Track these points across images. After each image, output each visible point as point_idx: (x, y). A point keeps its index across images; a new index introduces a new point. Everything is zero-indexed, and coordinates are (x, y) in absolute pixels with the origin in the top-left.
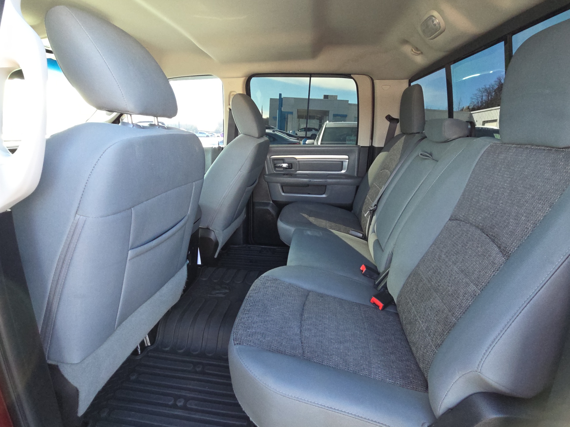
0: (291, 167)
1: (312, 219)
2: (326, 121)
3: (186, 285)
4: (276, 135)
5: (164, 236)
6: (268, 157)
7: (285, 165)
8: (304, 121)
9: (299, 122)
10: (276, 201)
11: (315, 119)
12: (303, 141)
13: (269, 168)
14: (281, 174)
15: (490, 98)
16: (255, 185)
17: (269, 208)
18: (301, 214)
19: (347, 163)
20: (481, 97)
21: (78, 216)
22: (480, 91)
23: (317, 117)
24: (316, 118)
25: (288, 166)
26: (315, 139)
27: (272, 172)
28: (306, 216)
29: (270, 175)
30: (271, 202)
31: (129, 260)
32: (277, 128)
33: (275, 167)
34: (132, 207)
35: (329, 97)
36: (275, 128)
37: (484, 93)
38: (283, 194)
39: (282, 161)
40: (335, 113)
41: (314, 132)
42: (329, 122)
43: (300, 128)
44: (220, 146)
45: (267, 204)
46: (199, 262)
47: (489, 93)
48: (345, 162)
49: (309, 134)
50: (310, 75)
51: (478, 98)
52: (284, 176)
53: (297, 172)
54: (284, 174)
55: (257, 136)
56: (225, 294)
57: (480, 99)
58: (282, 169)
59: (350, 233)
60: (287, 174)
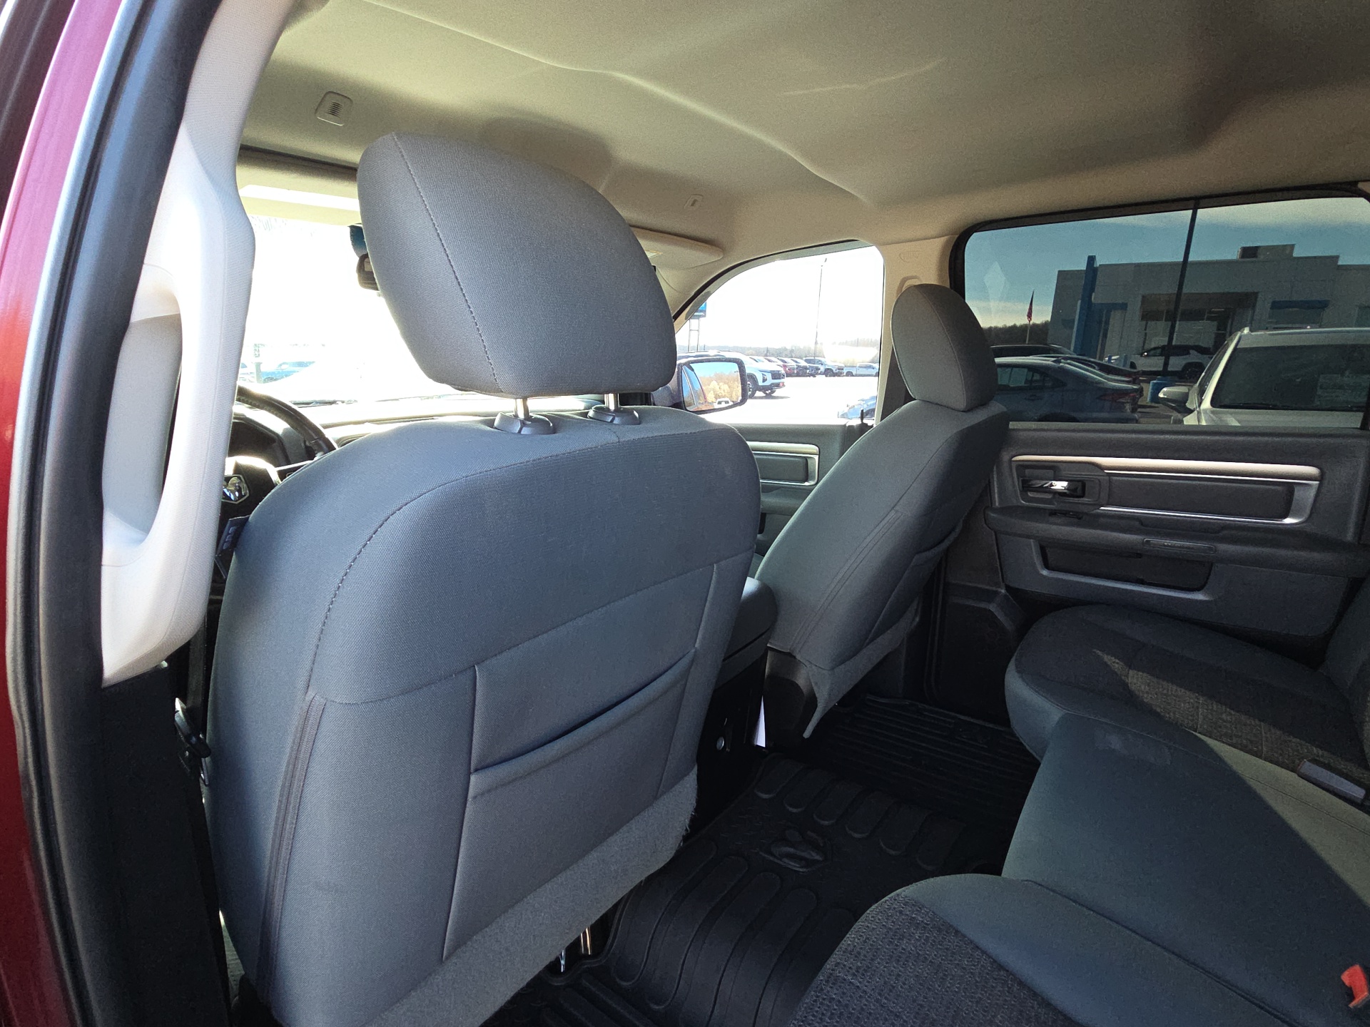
0: (1079, 492)
1: (1138, 681)
2: (1241, 328)
3: (690, 826)
4: (1063, 370)
5: (592, 725)
6: (1005, 457)
7: (1060, 485)
8: (1162, 326)
9: (1145, 330)
10: (1018, 590)
11: (1203, 320)
12: (1155, 384)
13: (1004, 490)
14: (1044, 509)
16: (946, 543)
17: (992, 607)
18: (1100, 653)
19: (1312, 493)
21: (311, 693)
23: (1210, 312)
24: (1207, 315)
25: (1068, 489)
26: (1196, 383)
27: (1015, 502)
28: (1116, 664)
29: (1008, 510)
30: (1003, 591)
31: (475, 797)
32: (1072, 348)
33: (1026, 486)
34: (478, 664)
35: (1260, 251)
36: (1066, 350)
38: (1045, 572)
39: (1051, 473)
40: (1281, 298)
41: (1194, 357)
42: (1251, 330)
43: (1147, 347)
44: (865, 421)
45: (990, 596)
46: (761, 741)
48: (1302, 488)
49: (1176, 363)
50: (1195, 202)
52: (1052, 519)
53: (1102, 508)
54: (1053, 513)
55: (962, 404)
56: (808, 863)
58: (1049, 496)
59: (1302, 771)
60: (1065, 514)
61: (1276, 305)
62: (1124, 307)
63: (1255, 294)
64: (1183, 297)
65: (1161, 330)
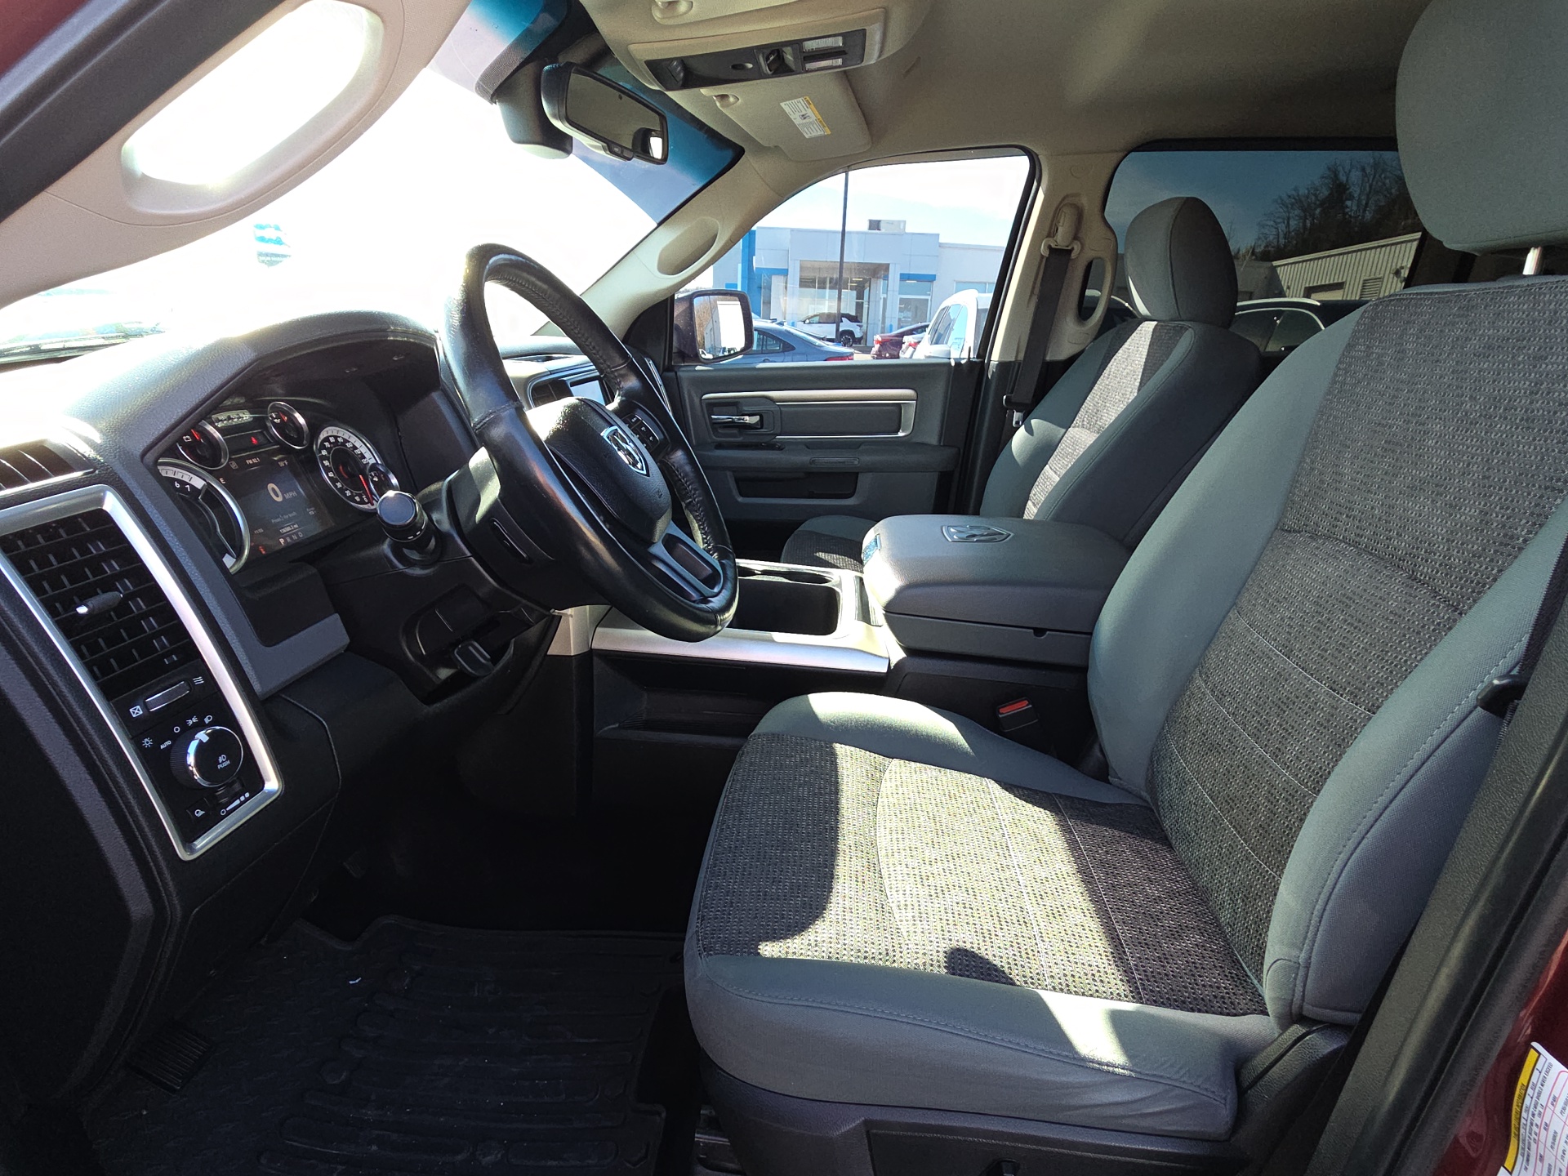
11: (848, 288)
15: (1308, 225)
20: (1286, 222)
22: (1284, 204)
23: (852, 282)
24: (849, 284)
35: (882, 225)
37: (1294, 210)
40: (906, 272)
47: (1306, 210)
51: (1276, 223)
57: (1282, 227)
61: (904, 277)
62: (784, 273)
63: (889, 264)
64: (845, 265)
65: (827, 297)
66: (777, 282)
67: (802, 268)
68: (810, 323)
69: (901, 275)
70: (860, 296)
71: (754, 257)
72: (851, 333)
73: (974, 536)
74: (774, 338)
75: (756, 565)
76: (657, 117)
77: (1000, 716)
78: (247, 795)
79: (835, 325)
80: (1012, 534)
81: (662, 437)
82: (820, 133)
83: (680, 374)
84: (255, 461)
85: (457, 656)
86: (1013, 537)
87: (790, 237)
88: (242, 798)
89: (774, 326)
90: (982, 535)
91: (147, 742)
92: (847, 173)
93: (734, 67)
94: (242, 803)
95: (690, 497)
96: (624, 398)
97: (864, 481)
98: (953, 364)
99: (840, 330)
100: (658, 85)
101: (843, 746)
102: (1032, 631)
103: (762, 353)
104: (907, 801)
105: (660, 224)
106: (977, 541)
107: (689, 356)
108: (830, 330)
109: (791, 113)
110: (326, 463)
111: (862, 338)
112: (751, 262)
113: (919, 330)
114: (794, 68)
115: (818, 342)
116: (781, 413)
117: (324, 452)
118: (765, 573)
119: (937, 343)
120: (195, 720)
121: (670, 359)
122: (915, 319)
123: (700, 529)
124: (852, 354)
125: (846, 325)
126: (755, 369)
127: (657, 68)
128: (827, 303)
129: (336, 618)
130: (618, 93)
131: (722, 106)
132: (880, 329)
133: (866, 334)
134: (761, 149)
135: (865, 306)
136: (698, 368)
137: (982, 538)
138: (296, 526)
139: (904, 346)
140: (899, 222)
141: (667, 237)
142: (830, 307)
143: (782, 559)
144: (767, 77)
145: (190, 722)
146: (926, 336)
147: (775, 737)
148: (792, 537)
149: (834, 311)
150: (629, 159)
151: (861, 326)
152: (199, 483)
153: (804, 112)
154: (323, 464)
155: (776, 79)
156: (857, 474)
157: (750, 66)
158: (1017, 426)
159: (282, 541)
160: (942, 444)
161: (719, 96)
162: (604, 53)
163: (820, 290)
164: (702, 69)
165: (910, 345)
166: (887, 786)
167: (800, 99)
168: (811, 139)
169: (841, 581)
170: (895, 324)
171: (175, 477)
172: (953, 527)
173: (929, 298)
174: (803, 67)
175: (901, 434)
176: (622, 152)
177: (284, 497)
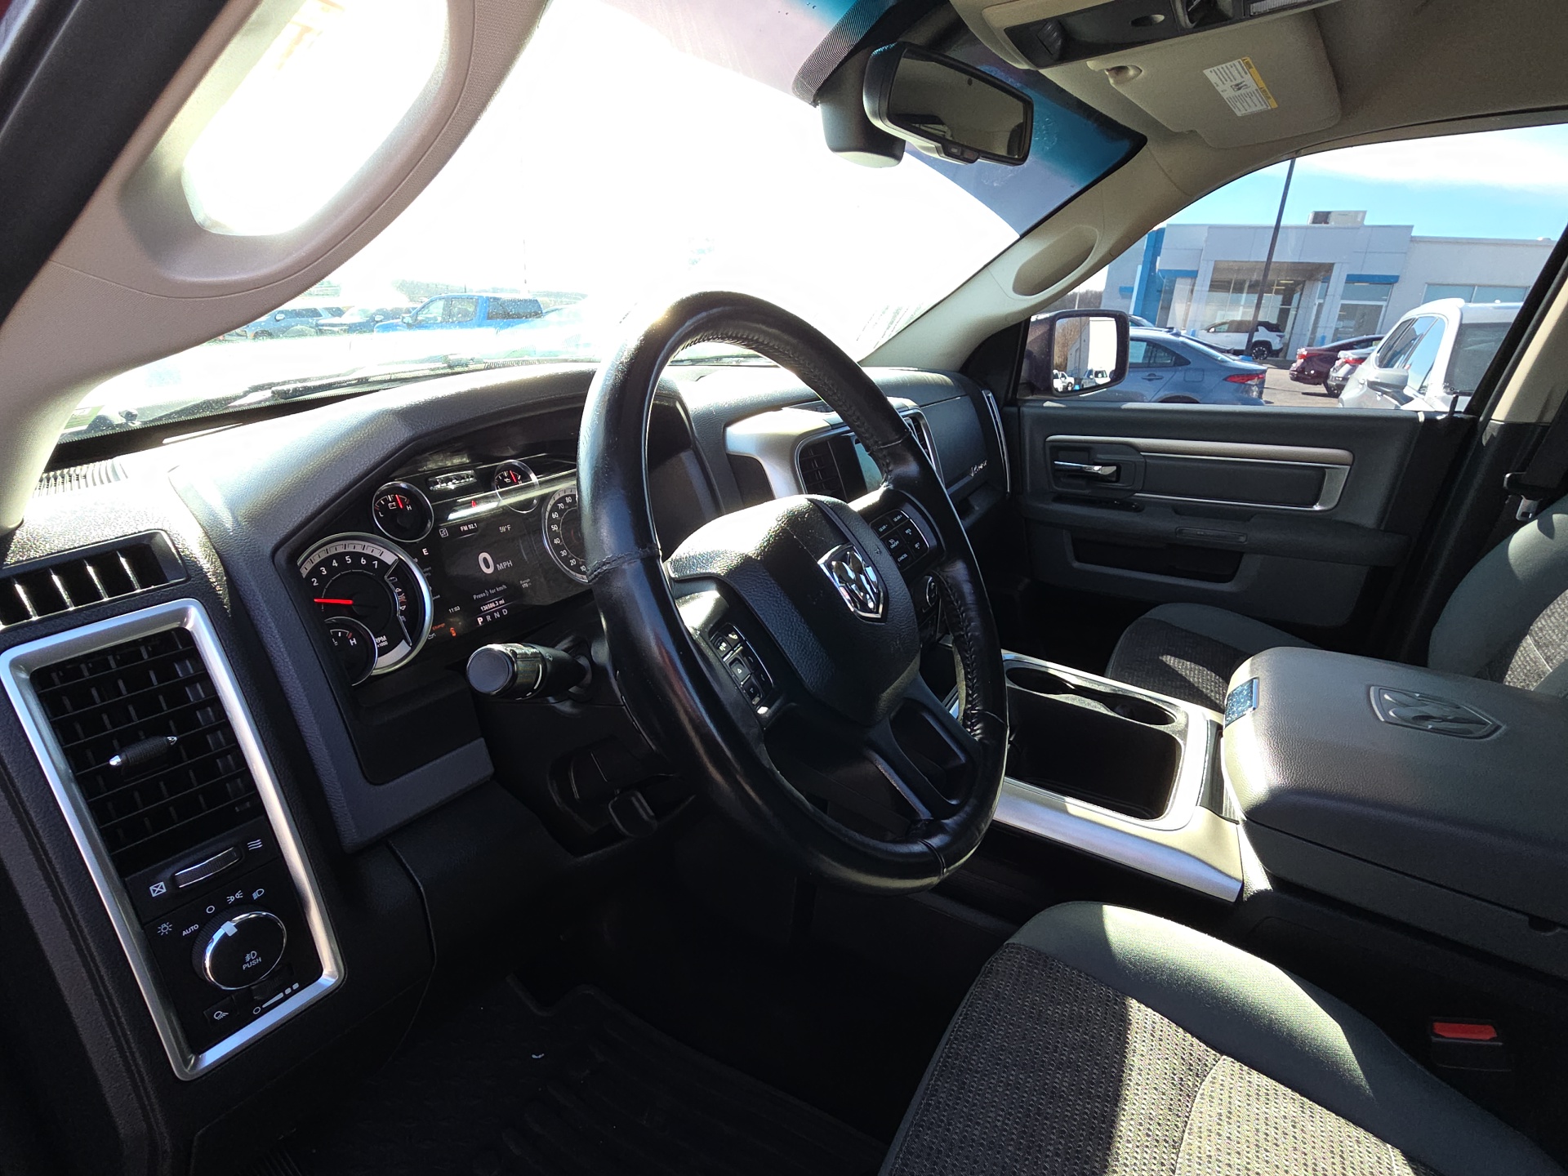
9: (1214, 302)
24: (1275, 288)
35: (1332, 217)
40: (1356, 273)
61: (1351, 279)
62: (1193, 275)
63: (1333, 264)
64: (1272, 266)
65: (1243, 302)
66: (1181, 287)
67: (1215, 269)
68: (1215, 331)
69: (1348, 276)
70: (1287, 301)
71: (1159, 258)
72: (1267, 344)
73: (1427, 718)
74: (1166, 350)
75: (1072, 675)
76: (1020, 104)
77: (1434, 1039)
78: (296, 986)
79: (1247, 334)
80: (1504, 727)
81: (934, 542)
82: (1260, 108)
83: (1025, 410)
84: (471, 527)
85: (611, 810)
86: (1506, 734)
87: (1206, 234)
88: (288, 991)
89: (1168, 336)
90: (1444, 720)
91: (165, 929)
92: (1293, 159)
93: (1136, 23)
94: (286, 998)
95: (962, 629)
96: (891, 487)
97: (1251, 566)
98: (1422, 418)
99: (1254, 340)
100: (1029, 65)
101: (1143, 1007)
102: (1527, 918)
103: (1148, 367)
104: (1235, 1160)
105: (1022, 236)
106: (1433, 730)
107: (1039, 390)
108: (1240, 340)
109: (1220, 83)
110: (555, 528)
111: (1281, 350)
112: (1153, 263)
113: (1363, 344)
114: (1230, 14)
115: (1221, 356)
116: (1146, 466)
117: (555, 515)
118: (1080, 691)
119: (1386, 366)
120: (238, 895)
121: (1015, 391)
122: (1358, 330)
123: (966, 678)
124: (1264, 372)
125: (1262, 335)
126: (1120, 410)
127: (1024, 37)
128: (1241, 310)
129: (480, 742)
130: (965, 77)
131: (1116, 83)
132: (1306, 342)
133: (1287, 345)
134: (1169, 137)
135: (1292, 313)
136: (1048, 404)
137: (1443, 725)
138: (502, 602)
139: (1338, 363)
140: (1357, 213)
141: (1031, 250)
142: (1244, 313)
143: (1109, 670)
144: (1185, 32)
145: (232, 899)
146: (1374, 352)
147: (1040, 959)
148: (1134, 624)
149: (1249, 318)
150: (972, 161)
151: (1281, 337)
152: (389, 558)
153: (1238, 81)
154: (550, 528)
155: (1200, 35)
156: (1241, 554)
157: (1160, 18)
158: (1524, 519)
159: (480, 620)
160: (1382, 528)
161: (1113, 69)
162: (956, 29)
163: (1235, 295)
164: (1088, 32)
165: (1346, 362)
166: (1203, 1111)
167: (1236, 62)
168: (1243, 117)
169: (1187, 726)
170: (1330, 334)
171: (365, 552)
172: (1389, 690)
173: (1384, 304)
174: (1246, 10)
175: (1317, 508)
176: (962, 153)
177: (496, 568)
